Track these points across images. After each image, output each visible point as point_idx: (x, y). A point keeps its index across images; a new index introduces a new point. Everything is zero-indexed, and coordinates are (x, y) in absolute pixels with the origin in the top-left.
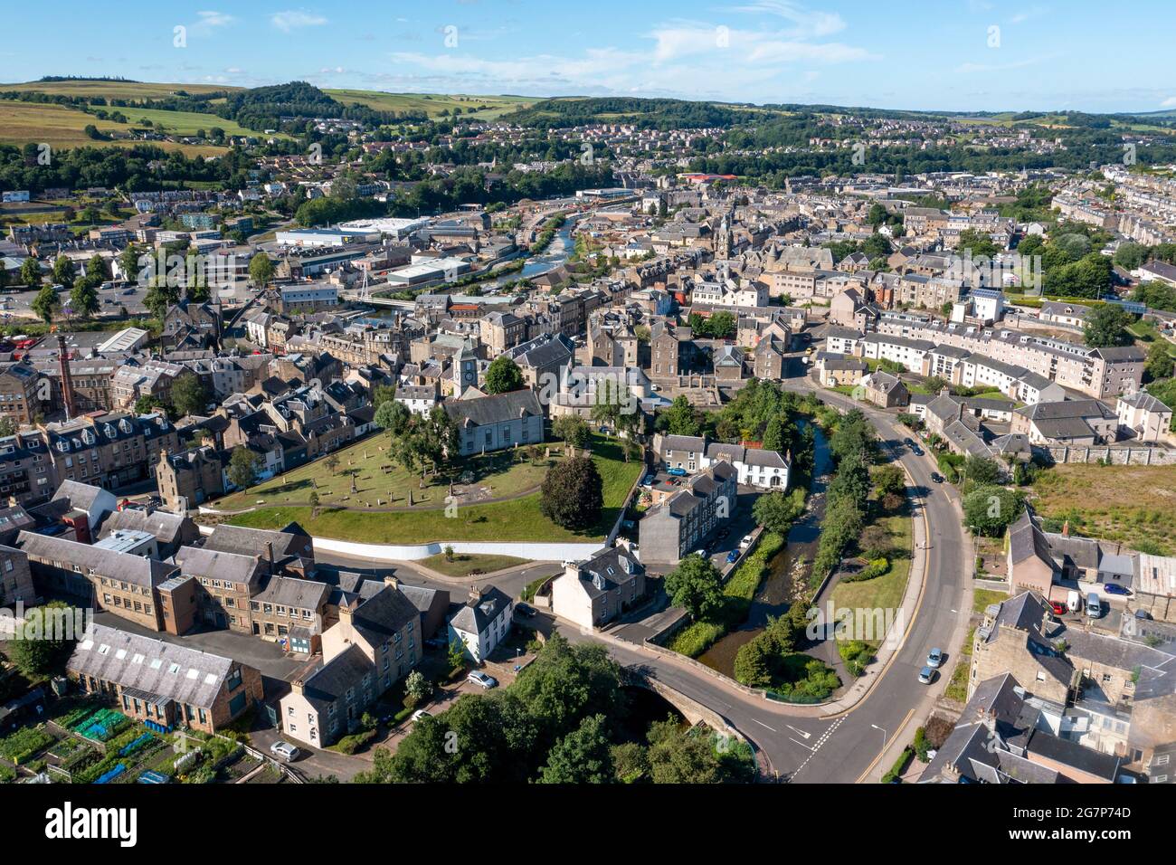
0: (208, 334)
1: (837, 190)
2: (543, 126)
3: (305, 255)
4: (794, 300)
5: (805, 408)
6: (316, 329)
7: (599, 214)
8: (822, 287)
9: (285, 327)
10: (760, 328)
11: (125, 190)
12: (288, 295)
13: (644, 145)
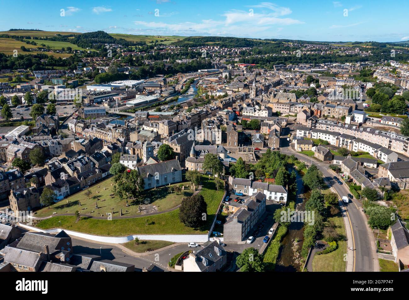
0: (53, 128)
1: (292, 69)
2: (187, 47)
3: (96, 95)
4: (282, 114)
5: (290, 161)
6: (94, 126)
7: (207, 79)
8: (293, 109)
9: (82, 125)
10: (270, 126)
11: (31, 70)
12: (86, 111)
13: (222, 53)
